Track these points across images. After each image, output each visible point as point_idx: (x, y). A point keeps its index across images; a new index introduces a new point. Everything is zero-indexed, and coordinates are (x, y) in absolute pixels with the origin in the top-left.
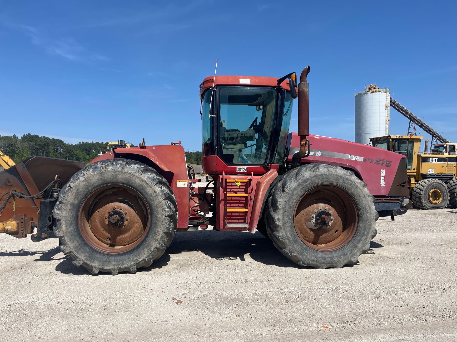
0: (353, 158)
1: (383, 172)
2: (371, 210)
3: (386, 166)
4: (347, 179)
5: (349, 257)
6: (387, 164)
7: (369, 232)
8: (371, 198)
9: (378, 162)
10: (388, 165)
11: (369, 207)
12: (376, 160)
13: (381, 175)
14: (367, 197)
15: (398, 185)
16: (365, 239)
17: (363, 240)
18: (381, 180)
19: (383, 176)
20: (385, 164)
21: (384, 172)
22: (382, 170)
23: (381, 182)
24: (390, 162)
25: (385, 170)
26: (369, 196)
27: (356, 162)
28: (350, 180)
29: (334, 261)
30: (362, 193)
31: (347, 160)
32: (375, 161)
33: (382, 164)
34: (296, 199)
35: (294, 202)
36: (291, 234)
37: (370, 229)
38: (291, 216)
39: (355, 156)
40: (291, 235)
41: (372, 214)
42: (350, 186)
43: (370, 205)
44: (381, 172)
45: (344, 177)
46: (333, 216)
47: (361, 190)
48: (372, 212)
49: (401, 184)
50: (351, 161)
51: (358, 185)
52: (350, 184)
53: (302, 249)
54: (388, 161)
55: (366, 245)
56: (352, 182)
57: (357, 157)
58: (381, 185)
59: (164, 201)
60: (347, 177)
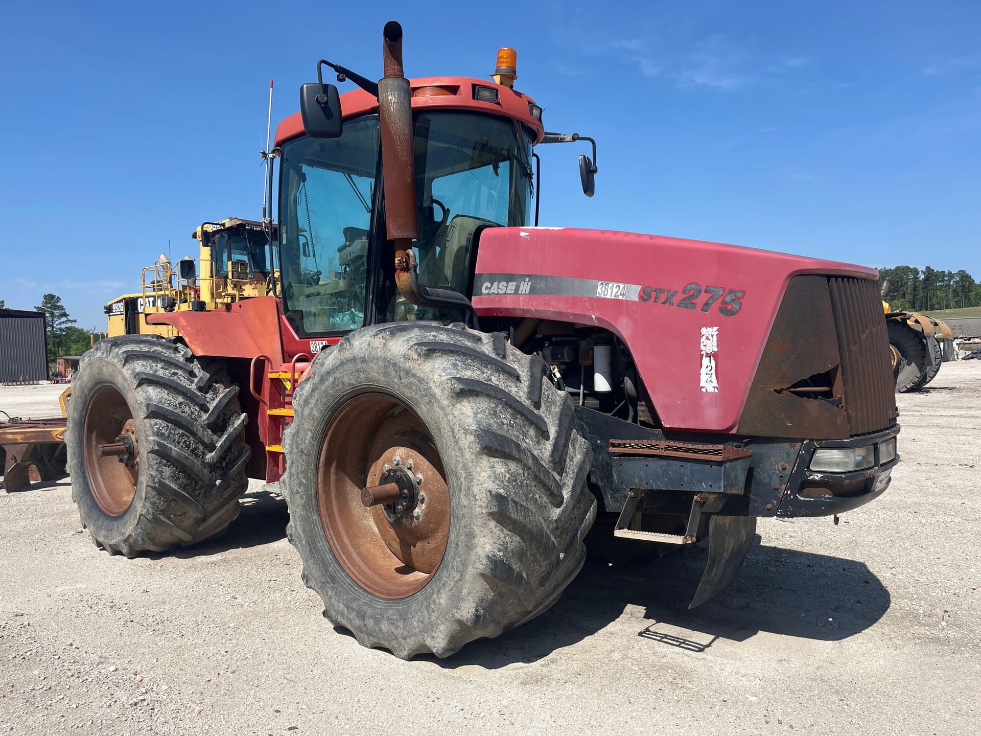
0: (610, 291)
1: (707, 338)
2: (472, 480)
3: (721, 310)
4: (407, 372)
5: (417, 630)
6: (727, 304)
7: (465, 559)
8: (471, 438)
9: (689, 301)
10: (729, 307)
11: (466, 472)
12: (684, 292)
13: (702, 348)
14: (460, 435)
15: (779, 392)
16: (457, 582)
17: (452, 583)
18: (704, 371)
19: (708, 355)
20: (715, 305)
21: (715, 337)
22: (704, 330)
23: (703, 378)
24: (740, 295)
25: (715, 328)
26: (466, 432)
27: (616, 305)
28: (414, 376)
29: (381, 630)
30: (445, 419)
31: (590, 299)
32: (680, 296)
33: (707, 304)
34: (310, 430)
35: (308, 438)
36: (305, 529)
37: (472, 550)
38: (304, 477)
39: (615, 285)
40: (304, 531)
41: (474, 496)
42: (416, 394)
43: (470, 464)
44: (703, 339)
45: (401, 365)
46: (425, 490)
47: (442, 408)
48: (475, 490)
49: (794, 386)
50: (604, 303)
51: (437, 391)
52: (414, 388)
53: (323, 575)
54: (731, 291)
55: (463, 605)
56: (421, 380)
57: (622, 286)
58: (704, 390)
59: (147, 420)
60: (409, 364)
